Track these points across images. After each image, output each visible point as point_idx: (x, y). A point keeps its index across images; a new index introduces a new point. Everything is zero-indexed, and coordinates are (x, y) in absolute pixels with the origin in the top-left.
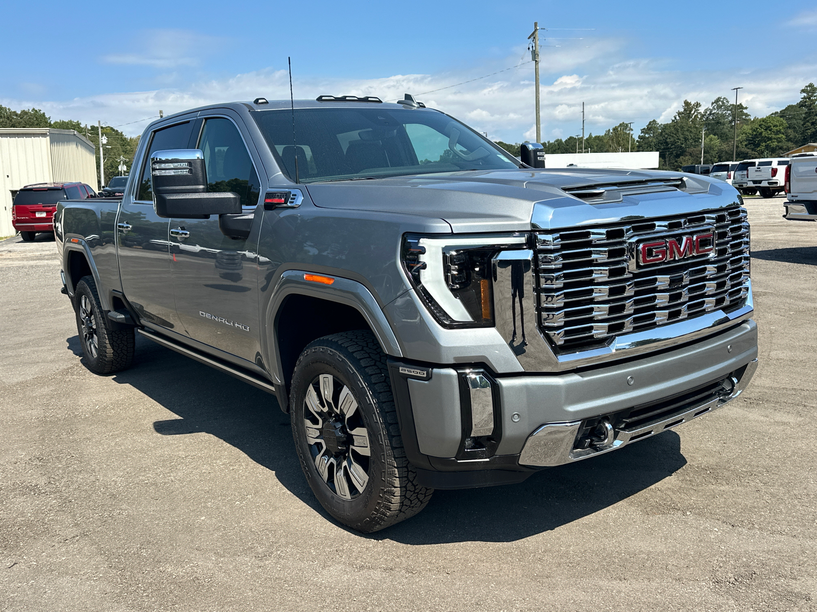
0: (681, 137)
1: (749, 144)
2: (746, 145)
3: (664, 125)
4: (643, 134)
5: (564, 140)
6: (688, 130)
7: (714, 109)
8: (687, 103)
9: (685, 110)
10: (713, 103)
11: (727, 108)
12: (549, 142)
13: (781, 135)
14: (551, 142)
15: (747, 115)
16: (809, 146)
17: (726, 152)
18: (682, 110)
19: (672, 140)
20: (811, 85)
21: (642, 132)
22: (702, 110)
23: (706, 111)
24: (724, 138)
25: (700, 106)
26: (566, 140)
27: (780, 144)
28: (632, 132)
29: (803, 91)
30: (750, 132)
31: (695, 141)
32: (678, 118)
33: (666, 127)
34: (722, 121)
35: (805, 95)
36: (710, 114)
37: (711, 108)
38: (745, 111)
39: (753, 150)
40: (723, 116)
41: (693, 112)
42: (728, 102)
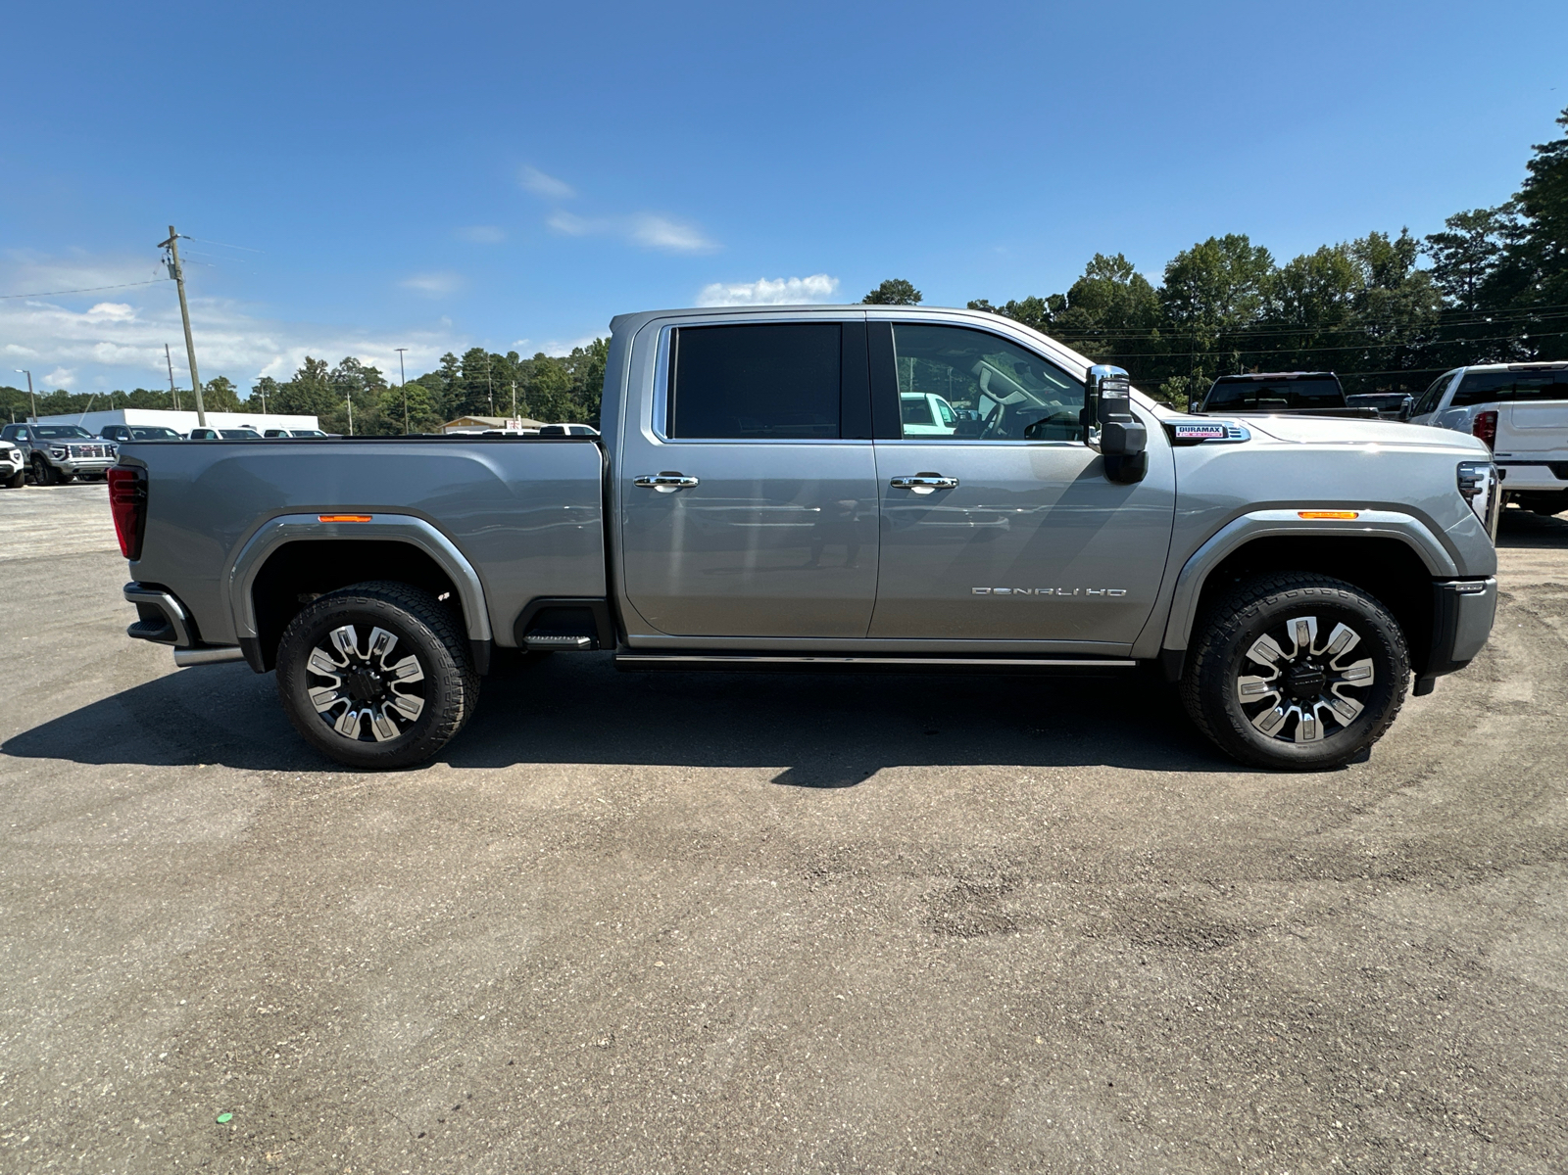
0: (309, 400)
1: (392, 413)
2: (389, 415)
3: (283, 384)
4: (255, 394)
5: (127, 393)
6: (315, 393)
7: (344, 370)
8: (309, 361)
9: (308, 368)
10: (341, 364)
11: (360, 371)
12: (102, 394)
13: (425, 406)
14: (106, 393)
15: (383, 381)
16: (465, 419)
17: (367, 422)
18: (304, 368)
19: (297, 403)
20: (449, 355)
21: (254, 391)
22: (329, 370)
23: (334, 372)
24: (361, 405)
25: (327, 365)
26: (132, 394)
27: (425, 416)
28: (234, 390)
29: (442, 360)
30: (392, 400)
31: (327, 407)
32: (300, 377)
33: (286, 386)
34: (355, 385)
35: (445, 364)
36: (340, 376)
37: (340, 369)
38: (380, 376)
39: (397, 420)
40: (356, 379)
41: (318, 372)
42: (359, 363)
